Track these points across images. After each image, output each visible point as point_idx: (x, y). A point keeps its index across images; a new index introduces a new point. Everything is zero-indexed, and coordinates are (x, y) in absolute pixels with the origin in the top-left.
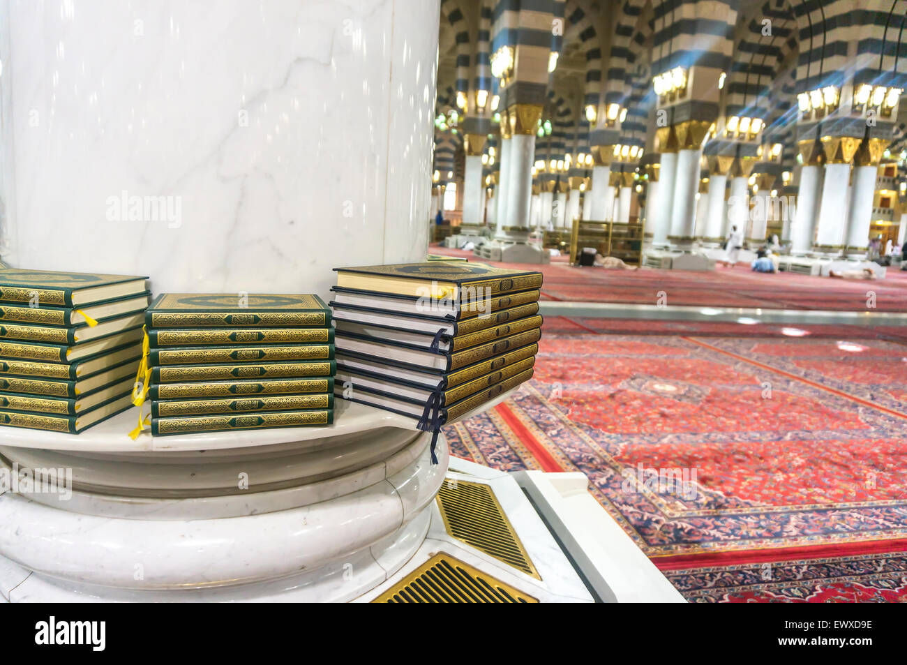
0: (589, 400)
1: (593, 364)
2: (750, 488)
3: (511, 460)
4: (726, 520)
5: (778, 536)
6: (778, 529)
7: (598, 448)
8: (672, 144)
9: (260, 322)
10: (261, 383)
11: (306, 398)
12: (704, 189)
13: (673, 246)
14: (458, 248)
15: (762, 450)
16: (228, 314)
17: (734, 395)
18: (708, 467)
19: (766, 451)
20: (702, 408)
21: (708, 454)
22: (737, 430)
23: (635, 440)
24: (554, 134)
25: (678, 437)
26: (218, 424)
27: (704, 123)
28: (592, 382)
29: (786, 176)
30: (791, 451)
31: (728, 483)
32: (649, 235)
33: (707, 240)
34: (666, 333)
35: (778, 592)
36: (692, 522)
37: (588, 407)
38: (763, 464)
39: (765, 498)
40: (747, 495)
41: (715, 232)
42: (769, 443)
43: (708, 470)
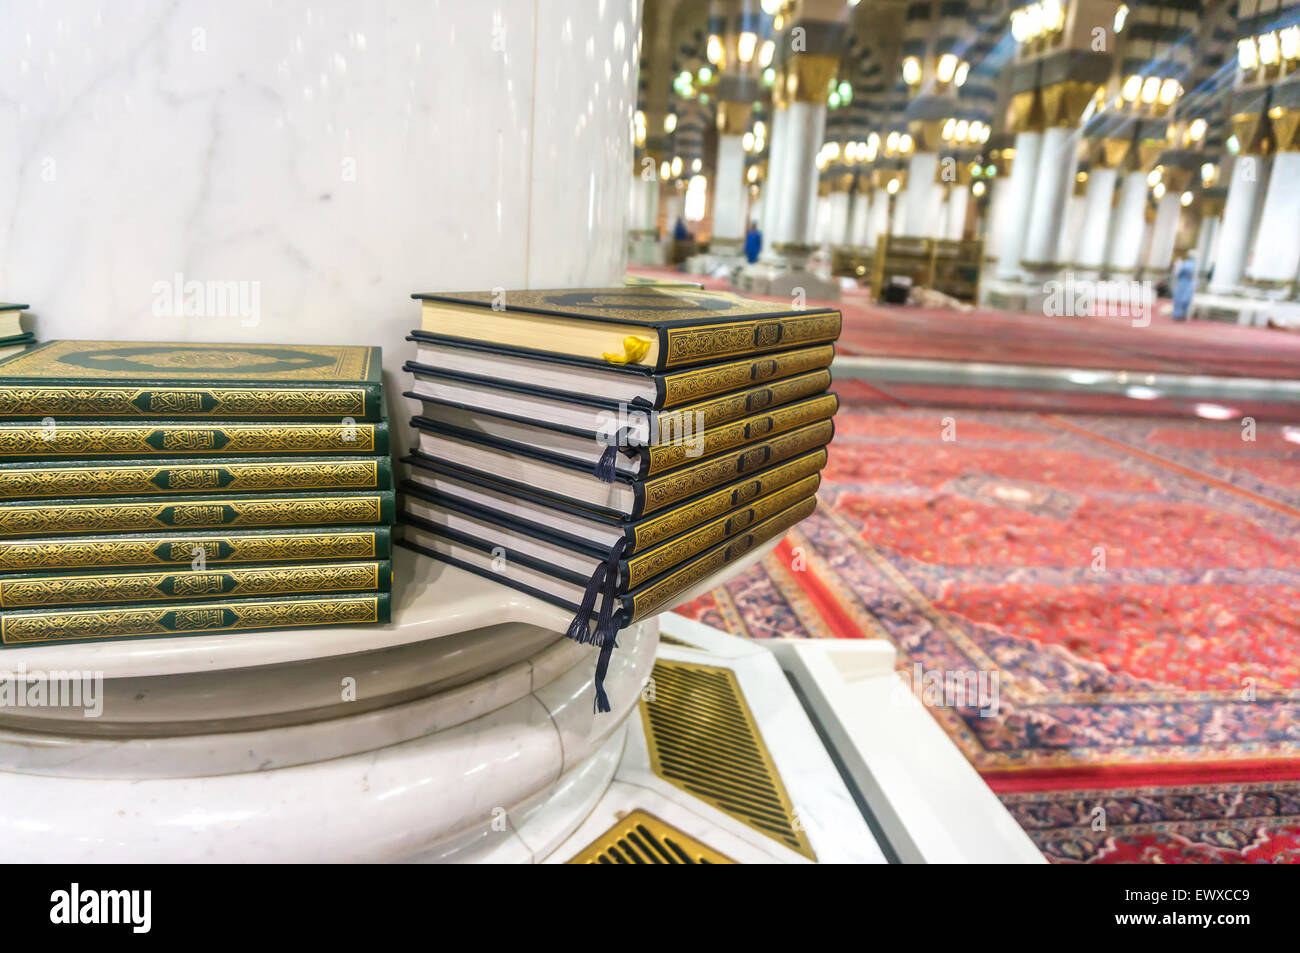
0: (896, 509)
1: (903, 453)
2: (1148, 660)
3: (773, 602)
4: (1109, 711)
5: (1194, 741)
6: (1194, 730)
7: (907, 587)
8: (1036, 120)
9: (216, 409)
10: (227, 539)
11: (330, 571)
12: (1080, 190)
13: (1028, 277)
14: (705, 274)
15: (1166, 597)
16: (142, 390)
17: (1122, 507)
18: (1081, 624)
19: (1172, 599)
20: (1070, 529)
21: (1080, 602)
22: (1127, 563)
23: (966, 576)
24: (855, 103)
25: (1034, 574)
26: (135, 624)
27: (1087, 86)
28: (901, 482)
29: (1209, 173)
30: (1214, 601)
31: (1113, 650)
32: (992, 260)
33: (1079, 269)
34: (1016, 409)
35: (1196, 837)
36: (1055, 712)
37: (893, 522)
38: (1167, 621)
39: (1172, 677)
40: (1143, 671)
41: (1093, 256)
42: (1177, 588)
43: (1079, 628)
